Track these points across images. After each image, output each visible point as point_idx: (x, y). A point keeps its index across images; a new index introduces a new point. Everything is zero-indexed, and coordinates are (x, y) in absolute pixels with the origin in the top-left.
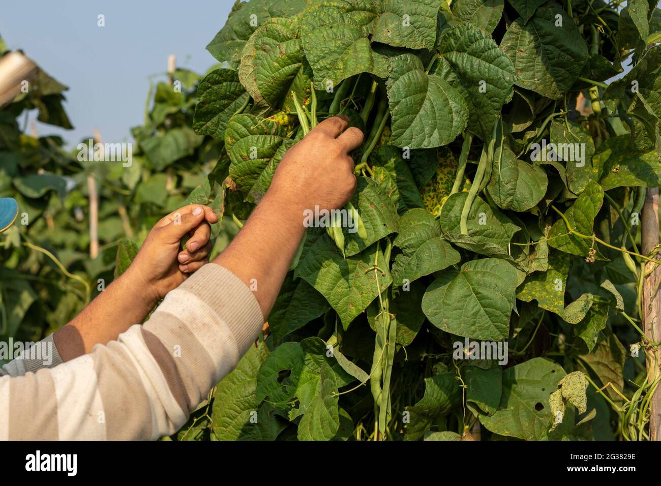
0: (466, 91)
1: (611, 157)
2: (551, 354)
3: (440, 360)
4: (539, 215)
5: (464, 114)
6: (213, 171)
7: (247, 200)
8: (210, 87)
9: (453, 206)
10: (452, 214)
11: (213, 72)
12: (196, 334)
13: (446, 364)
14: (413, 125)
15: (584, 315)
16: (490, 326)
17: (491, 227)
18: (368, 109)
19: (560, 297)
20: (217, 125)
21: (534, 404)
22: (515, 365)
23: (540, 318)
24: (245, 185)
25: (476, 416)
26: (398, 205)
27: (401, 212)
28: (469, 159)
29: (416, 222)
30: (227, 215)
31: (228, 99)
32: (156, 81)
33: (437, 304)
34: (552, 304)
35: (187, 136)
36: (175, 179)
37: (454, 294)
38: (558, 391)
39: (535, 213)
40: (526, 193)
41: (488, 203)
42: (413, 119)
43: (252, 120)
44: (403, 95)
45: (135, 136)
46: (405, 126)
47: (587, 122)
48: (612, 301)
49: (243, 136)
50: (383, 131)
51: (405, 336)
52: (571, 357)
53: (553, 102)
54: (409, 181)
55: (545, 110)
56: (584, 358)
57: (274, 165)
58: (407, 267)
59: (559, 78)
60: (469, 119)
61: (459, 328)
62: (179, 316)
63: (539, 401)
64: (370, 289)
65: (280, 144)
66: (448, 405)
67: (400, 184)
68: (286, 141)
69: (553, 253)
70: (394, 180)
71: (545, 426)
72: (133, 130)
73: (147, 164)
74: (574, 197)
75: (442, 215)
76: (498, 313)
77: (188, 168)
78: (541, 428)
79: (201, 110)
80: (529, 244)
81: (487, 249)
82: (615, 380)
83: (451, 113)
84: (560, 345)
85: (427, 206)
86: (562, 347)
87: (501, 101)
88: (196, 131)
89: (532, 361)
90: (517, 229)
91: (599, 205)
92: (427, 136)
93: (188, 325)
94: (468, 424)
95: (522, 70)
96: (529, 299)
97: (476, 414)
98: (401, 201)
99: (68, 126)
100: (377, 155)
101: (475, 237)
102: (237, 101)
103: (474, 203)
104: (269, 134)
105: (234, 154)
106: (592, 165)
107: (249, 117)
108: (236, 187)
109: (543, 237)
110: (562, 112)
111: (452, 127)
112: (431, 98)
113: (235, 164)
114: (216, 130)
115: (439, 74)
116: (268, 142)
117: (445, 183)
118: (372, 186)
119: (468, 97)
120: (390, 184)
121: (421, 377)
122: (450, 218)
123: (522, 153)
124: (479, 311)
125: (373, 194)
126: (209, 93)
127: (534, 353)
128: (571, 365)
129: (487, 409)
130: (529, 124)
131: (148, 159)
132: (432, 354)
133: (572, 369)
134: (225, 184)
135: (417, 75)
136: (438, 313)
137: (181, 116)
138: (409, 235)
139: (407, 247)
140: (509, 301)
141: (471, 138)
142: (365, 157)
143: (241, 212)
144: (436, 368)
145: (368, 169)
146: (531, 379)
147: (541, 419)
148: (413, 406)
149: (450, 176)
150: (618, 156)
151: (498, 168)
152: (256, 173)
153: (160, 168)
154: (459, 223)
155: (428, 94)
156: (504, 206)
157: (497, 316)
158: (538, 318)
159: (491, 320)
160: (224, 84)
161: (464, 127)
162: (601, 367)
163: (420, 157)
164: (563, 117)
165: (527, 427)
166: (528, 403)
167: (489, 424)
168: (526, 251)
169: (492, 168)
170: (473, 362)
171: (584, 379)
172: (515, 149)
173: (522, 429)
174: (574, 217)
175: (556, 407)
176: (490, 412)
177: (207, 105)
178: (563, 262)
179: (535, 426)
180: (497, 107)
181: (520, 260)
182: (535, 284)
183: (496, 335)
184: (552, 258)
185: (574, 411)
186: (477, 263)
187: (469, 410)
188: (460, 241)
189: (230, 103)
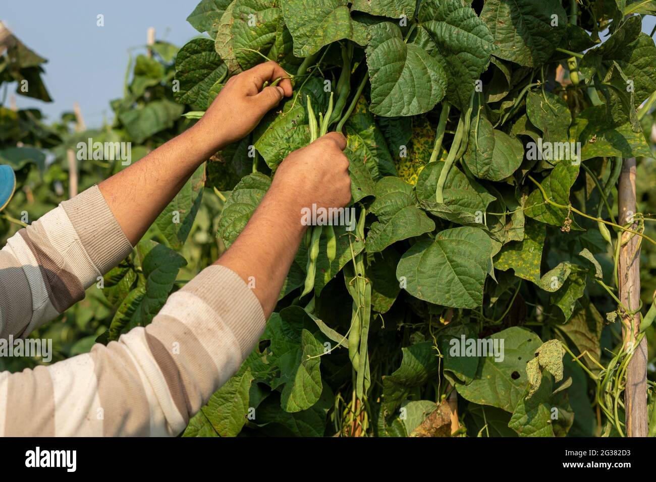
0: (444, 61)
1: (588, 127)
2: (528, 324)
3: (417, 329)
4: (515, 185)
5: (442, 82)
8: (189, 57)
9: (428, 175)
10: (428, 183)
11: (192, 42)
12: (201, 340)
13: (423, 333)
14: (392, 92)
15: (561, 284)
16: (464, 294)
17: (466, 197)
19: (536, 266)
20: (197, 94)
21: (510, 372)
22: (492, 334)
23: (517, 288)
25: (453, 385)
28: (446, 129)
29: (392, 190)
30: (208, 185)
31: (207, 68)
32: (135, 54)
33: (412, 272)
34: (528, 272)
35: (166, 109)
37: (428, 262)
38: (535, 359)
39: (511, 182)
40: (502, 162)
41: (464, 172)
42: (392, 87)
44: (383, 63)
45: (114, 109)
46: (384, 94)
47: (566, 92)
48: (590, 269)
51: (383, 303)
52: (549, 326)
54: (384, 149)
55: (522, 80)
56: (562, 327)
58: (383, 234)
59: (539, 47)
60: (447, 88)
61: (433, 295)
62: (184, 322)
63: (515, 370)
67: (373, 151)
69: (530, 223)
70: (368, 147)
71: (521, 395)
72: (112, 103)
74: (550, 167)
75: (418, 184)
76: (472, 280)
78: (517, 396)
79: (180, 79)
80: (505, 214)
81: (462, 218)
82: (592, 349)
83: (429, 81)
84: (538, 316)
85: (404, 176)
86: (540, 318)
87: (480, 69)
88: (176, 101)
89: (509, 330)
90: (492, 199)
91: (576, 175)
92: (406, 104)
93: (193, 330)
94: (445, 393)
95: (501, 42)
96: (505, 268)
97: (452, 383)
98: (376, 168)
99: (47, 99)
100: (352, 123)
101: (451, 206)
102: (217, 70)
103: (450, 173)
106: (569, 136)
109: (519, 207)
110: (539, 83)
111: (430, 96)
112: (410, 66)
114: (197, 99)
115: (417, 43)
117: (422, 153)
119: (445, 66)
120: (365, 151)
121: (398, 346)
122: (426, 187)
123: (498, 123)
124: (453, 279)
126: (187, 62)
127: (510, 322)
128: (548, 334)
129: (464, 378)
130: (505, 94)
131: (128, 132)
132: (408, 324)
133: (549, 338)
135: (396, 43)
136: (413, 281)
137: (160, 89)
138: (385, 203)
139: (383, 214)
140: (484, 269)
141: (449, 108)
142: (340, 126)
143: (220, 183)
144: (413, 338)
147: (517, 388)
148: (390, 375)
149: (427, 146)
150: (596, 126)
151: (474, 138)
153: (140, 141)
154: (435, 192)
155: (407, 62)
156: (481, 175)
157: (471, 284)
158: (515, 287)
159: (465, 288)
160: (203, 53)
161: (442, 95)
162: (579, 336)
163: (394, 126)
164: (540, 88)
165: (503, 396)
166: (504, 372)
167: (466, 393)
168: (503, 221)
169: (469, 137)
170: (451, 332)
171: (561, 347)
172: (492, 119)
173: (498, 398)
174: (550, 187)
175: (533, 376)
176: (467, 381)
177: (186, 74)
178: (539, 231)
179: (511, 395)
180: (475, 76)
181: (496, 231)
182: (511, 253)
183: (471, 302)
184: (528, 227)
185: (550, 379)
186: (452, 232)
187: (445, 379)
188: (435, 210)
189: (210, 73)
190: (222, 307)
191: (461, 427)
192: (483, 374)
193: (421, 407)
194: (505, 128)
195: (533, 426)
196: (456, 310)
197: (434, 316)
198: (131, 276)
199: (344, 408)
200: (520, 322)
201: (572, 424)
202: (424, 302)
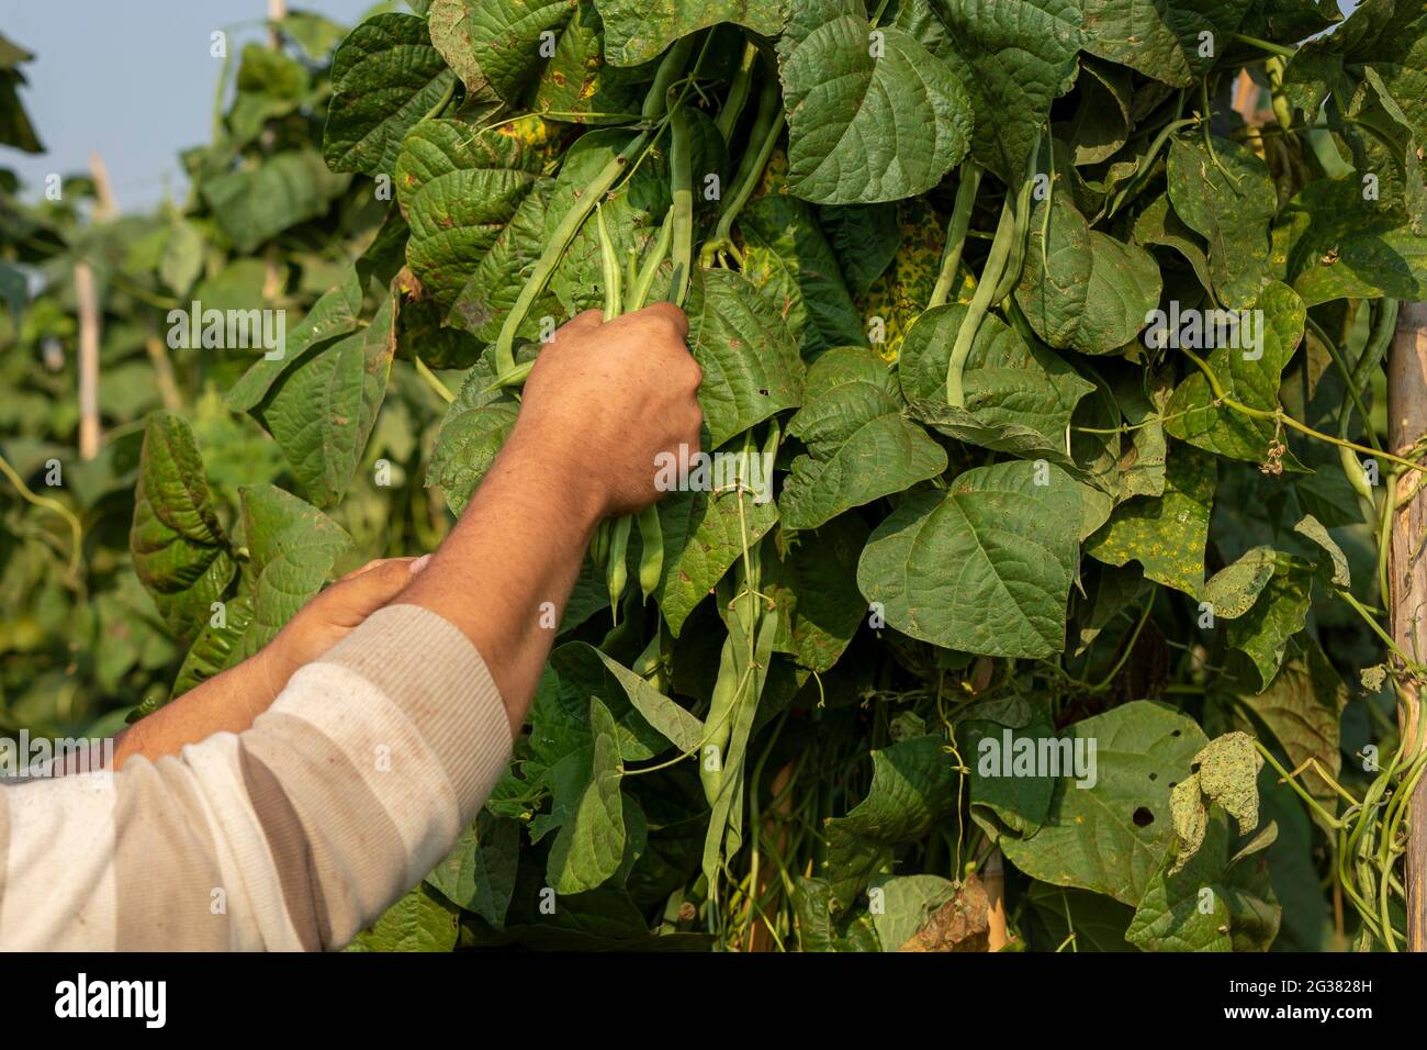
0: (967, 67)
2: (1172, 689)
3: (909, 705)
4: (1144, 365)
5: (961, 121)
6: (368, 252)
7: (448, 322)
8: (362, 58)
9: (928, 339)
10: (927, 358)
11: (370, 23)
13: (922, 715)
14: (840, 146)
15: (1254, 598)
16: (1020, 623)
17: (1021, 386)
18: (735, 110)
19: (1194, 555)
20: (380, 147)
21: (1129, 810)
23: (1146, 604)
24: (442, 287)
25: (994, 841)
26: (803, 337)
27: (809, 355)
28: (971, 228)
29: (842, 379)
30: (402, 356)
31: (405, 85)
33: (894, 574)
34: (1176, 569)
35: (312, 170)
36: (285, 272)
37: (933, 549)
38: (1191, 779)
39: (1131, 358)
40: (1109, 309)
41: (1015, 328)
42: (841, 133)
43: (461, 133)
44: (817, 76)
45: (190, 171)
46: (822, 151)
48: (1321, 565)
49: (439, 172)
50: (769, 160)
51: (820, 648)
52: (1220, 698)
53: (1176, 92)
54: (831, 279)
55: (1158, 110)
56: (1250, 701)
57: (511, 242)
58: (819, 486)
59: (1190, 37)
60: (974, 132)
61: (945, 629)
62: (330, 734)
63: (1143, 804)
64: (725, 540)
65: (527, 189)
66: (924, 814)
67: (807, 286)
68: (540, 183)
69: (1178, 450)
70: (794, 277)
71: (1157, 864)
72: (185, 157)
73: (218, 236)
75: (902, 360)
76: (1038, 592)
77: (316, 247)
78: (1146, 867)
79: (342, 111)
80: (1118, 431)
81: (1011, 440)
82: (1322, 754)
83: (930, 118)
84: (1195, 671)
86: (1199, 677)
87: (1050, 89)
88: (331, 162)
89: (1126, 707)
90: (1085, 387)
91: (1295, 339)
92: (872, 173)
93: (351, 753)
94: (975, 857)
95: (1100, 17)
96: (1122, 559)
97: (992, 833)
98: (812, 326)
99: (33, 146)
100: (755, 218)
101: (984, 410)
102: (428, 89)
103: (982, 331)
104: (501, 166)
105: (419, 214)
106: (1271, 246)
107: (453, 126)
108: (424, 292)
109: (1150, 415)
110: (1197, 118)
111: (932, 153)
112: (885, 83)
113: (421, 239)
114: (378, 160)
115: (902, 25)
116: (499, 186)
117: (916, 284)
118: (740, 293)
119: (971, 80)
120: (785, 286)
121: (862, 745)
122: (923, 367)
123: (1101, 215)
124: (992, 589)
125: (741, 313)
126: (359, 72)
127: (1129, 689)
128: (1220, 718)
129: (1018, 823)
130: (1117, 146)
131: (221, 225)
132: (887, 692)
133: (1223, 727)
134: (397, 285)
135: (850, 28)
136: (896, 593)
137: (298, 123)
138: (825, 411)
139: (818, 439)
140: (1065, 565)
141: (977, 176)
142: (724, 224)
143: (434, 351)
144: (898, 727)
145: (734, 250)
146: (1123, 751)
147: (1147, 846)
148: (843, 815)
149: (928, 268)
151: (1039, 249)
152: (469, 259)
153: (249, 245)
154: (944, 378)
155: (877, 74)
156: (1056, 339)
157: (1036, 600)
158: (1139, 604)
159: (1023, 610)
160: (396, 50)
161: (961, 152)
162: (1288, 722)
163: (857, 222)
164: (1200, 130)
165: (1113, 866)
166: (1116, 809)
167: (1025, 857)
168: (1113, 448)
169: (1026, 248)
170: (987, 712)
171: (1253, 749)
172: (1085, 205)
173: (1101, 871)
174: (1230, 367)
175: (1186, 818)
176: (1026, 830)
177: (355, 101)
178: (1201, 471)
179: (1134, 864)
180: (1040, 105)
181: (1097, 472)
182: (1135, 525)
183: (1036, 643)
184: (1175, 462)
185: (1226, 827)
186: (989, 474)
187: (975, 825)
188: (944, 421)
189: (412, 96)
190: (421, 702)
191: (1012, 939)
192: (1063, 813)
193: (917, 891)
194: (1117, 227)
195: (1186, 940)
196: (998, 662)
197: (948, 673)
198: (223, 569)
199: (732, 891)
200: (1153, 686)
201: (1277, 932)
202: (925, 644)
